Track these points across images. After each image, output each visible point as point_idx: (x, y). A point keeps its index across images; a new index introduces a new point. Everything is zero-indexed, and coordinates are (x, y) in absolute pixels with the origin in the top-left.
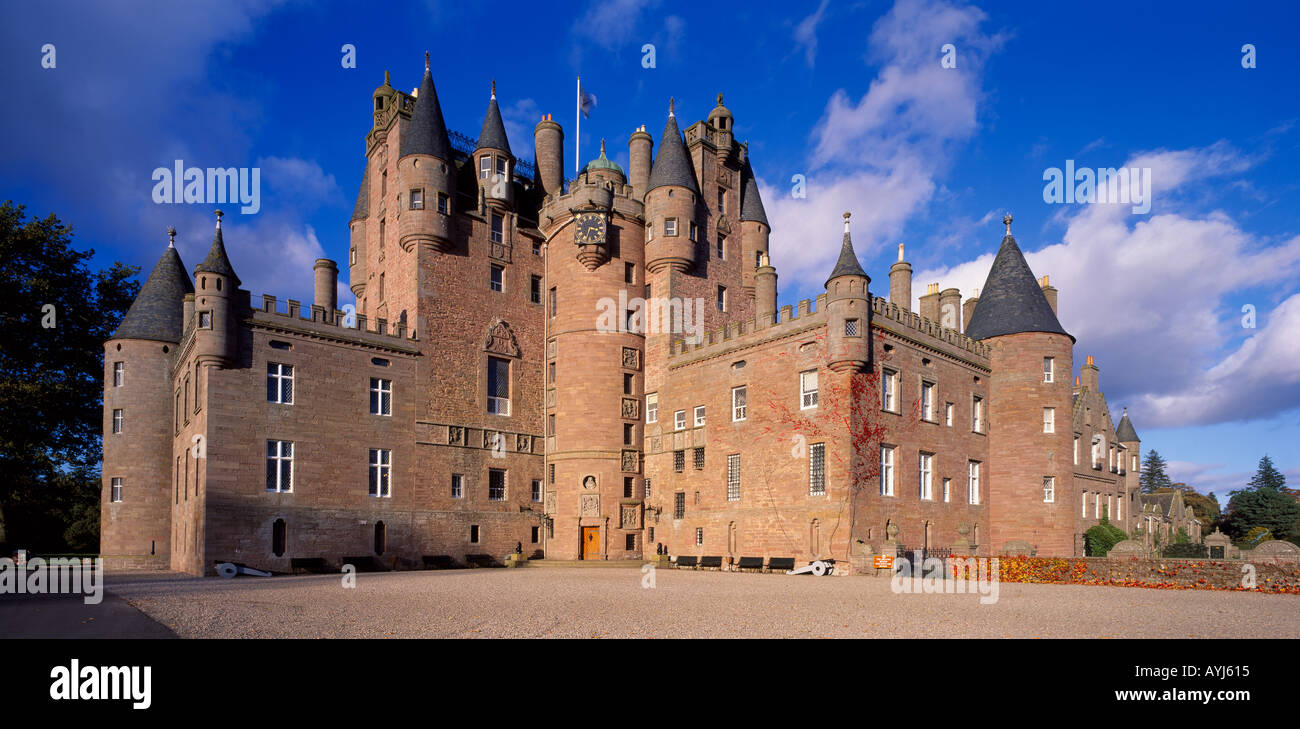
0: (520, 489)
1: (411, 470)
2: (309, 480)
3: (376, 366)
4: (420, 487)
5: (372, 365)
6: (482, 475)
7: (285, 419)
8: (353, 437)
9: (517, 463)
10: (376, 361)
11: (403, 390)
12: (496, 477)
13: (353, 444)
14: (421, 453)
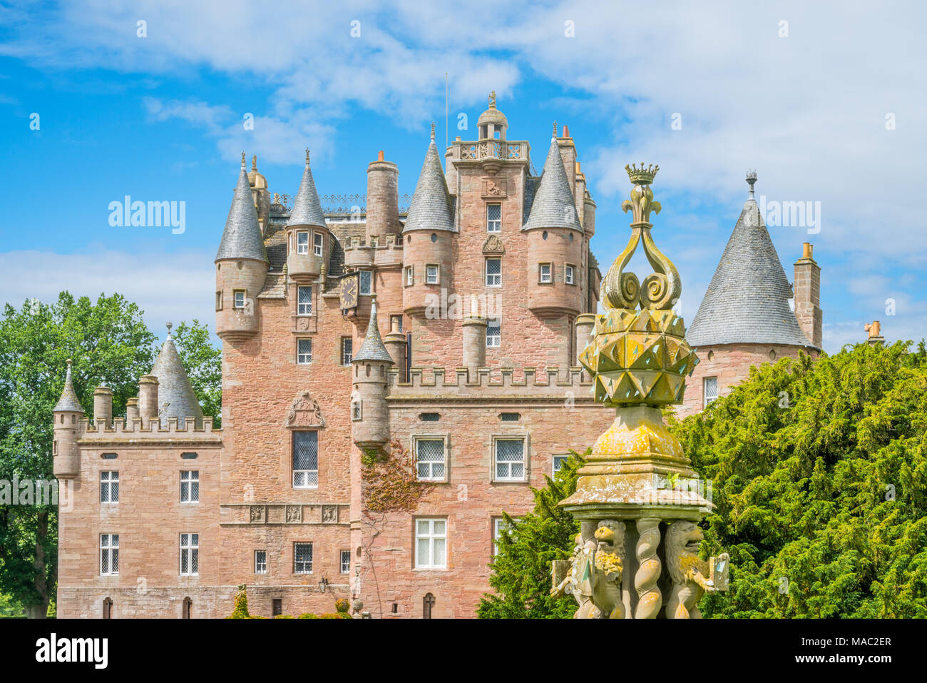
0: (327, 561)
1: (216, 550)
2: (131, 565)
3: (186, 460)
4: (224, 564)
5: (181, 460)
6: (285, 549)
7: (112, 517)
8: (166, 525)
9: (322, 535)
10: (184, 455)
11: (209, 477)
12: (303, 551)
13: (166, 530)
14: (225, 533)
